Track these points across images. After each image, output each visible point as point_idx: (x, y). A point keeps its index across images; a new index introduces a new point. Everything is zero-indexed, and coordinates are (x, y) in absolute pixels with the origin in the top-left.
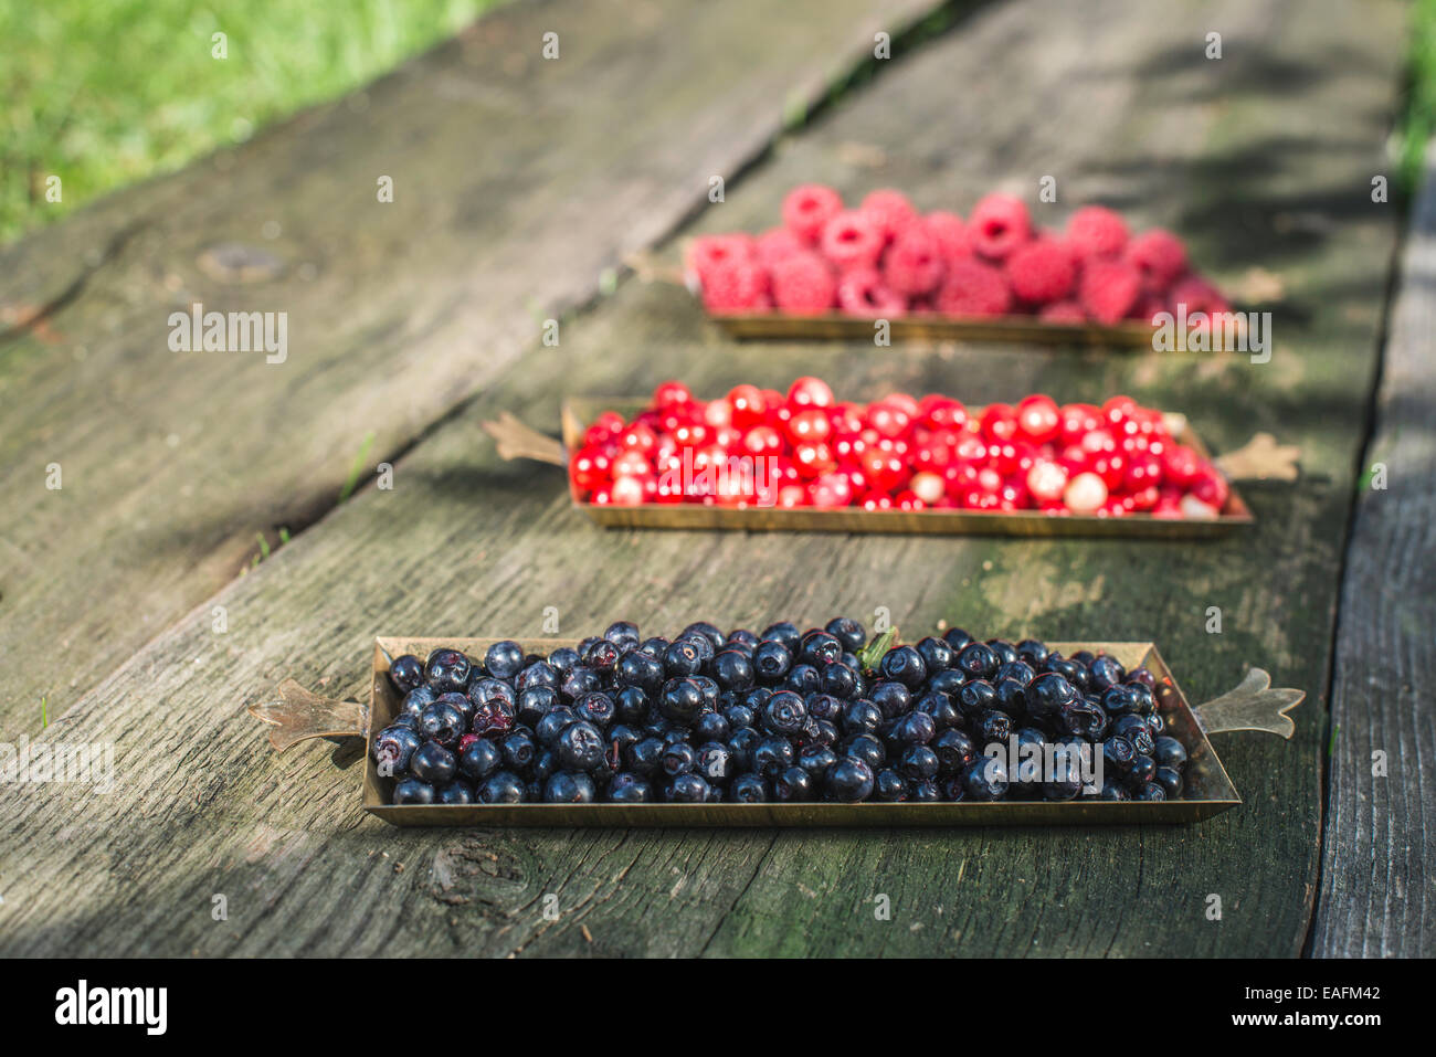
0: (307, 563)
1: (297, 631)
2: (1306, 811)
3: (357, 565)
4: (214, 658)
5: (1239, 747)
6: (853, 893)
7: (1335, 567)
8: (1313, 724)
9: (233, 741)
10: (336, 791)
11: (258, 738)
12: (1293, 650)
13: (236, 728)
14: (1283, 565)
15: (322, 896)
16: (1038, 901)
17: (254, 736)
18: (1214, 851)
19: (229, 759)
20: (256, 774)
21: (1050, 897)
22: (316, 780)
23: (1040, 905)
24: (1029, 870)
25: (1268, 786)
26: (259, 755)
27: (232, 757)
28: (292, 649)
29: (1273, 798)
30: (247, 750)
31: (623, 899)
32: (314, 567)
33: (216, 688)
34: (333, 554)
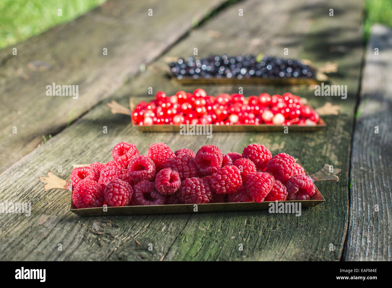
0: (57, 143)
1: (54, 162)
2: (344, 203)
3: (71, 144)
4: (30, 169)
5: (324, 187)
6: (214, 229)
7: (350, 138)
8: (345, 180)
9: (35, 192)
10: (65, 204)
11: (43, 191)
12: (339, 160)
13: (36, 188)
14: (335, 138)
15: (61, 233)
16: (268, 230)
17: (41, 190)
18: (318, 215)
19: (34, 197)
20: (42, 200)
21: (271, 229)
22: (59, 202)
23: (269, 231)
24: (265, 221)
25: (333, 197)
26: (43, 195)
27: (35, 196)
28: (52, 167)
29: (335, 200)
30: (39, 194)
31: (148, 232)
32: (59, 145)
33: (31, 177)
34: (65, 141)
